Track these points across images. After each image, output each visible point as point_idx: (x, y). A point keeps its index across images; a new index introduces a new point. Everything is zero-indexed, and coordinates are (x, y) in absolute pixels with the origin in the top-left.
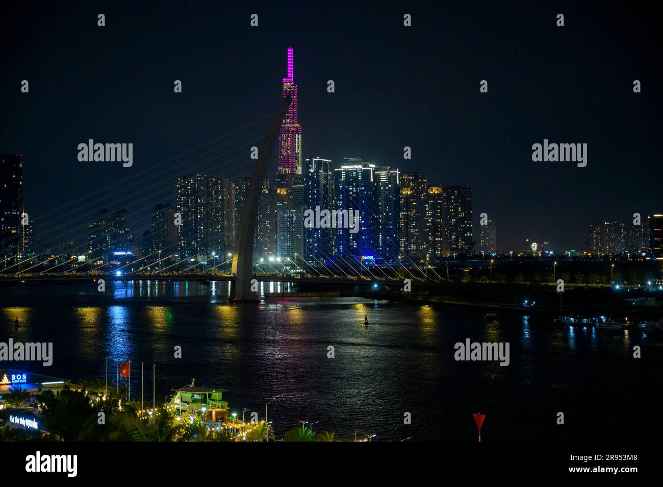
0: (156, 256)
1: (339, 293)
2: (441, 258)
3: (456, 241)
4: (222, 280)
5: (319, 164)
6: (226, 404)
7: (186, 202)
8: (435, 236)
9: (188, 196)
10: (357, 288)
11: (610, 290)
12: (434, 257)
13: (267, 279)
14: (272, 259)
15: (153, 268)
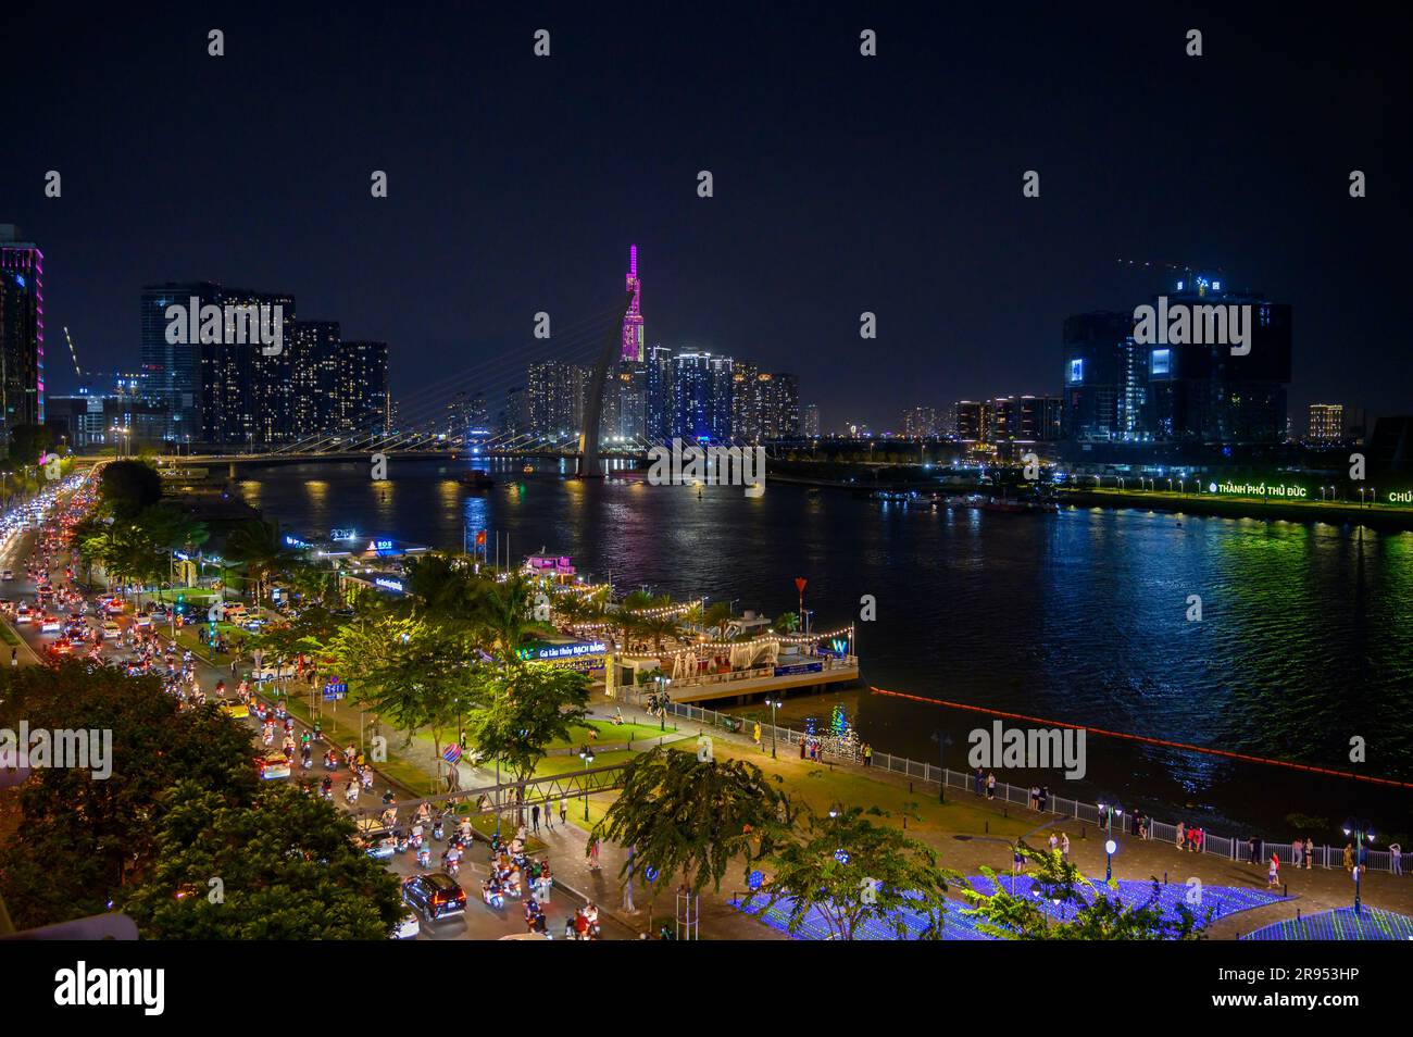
0: (511, 435)
2: (769, 439)
3: (783, 423)
4: (570, 458)
5: (659, 352)
6: (573, 569)
7: (538, 386)
8: (764, 419)
9: (540, 380)
11: (920, 469)
13: (611, 457)
14: (615, 439)
15: (507, 446)
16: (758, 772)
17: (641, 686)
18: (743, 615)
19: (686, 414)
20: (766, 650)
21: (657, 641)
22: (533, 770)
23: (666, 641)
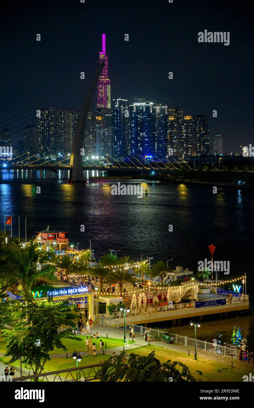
0: (27, 155)
1: (132, 177)
2: (191, 157)
3: (200, 146)
4: (64, 169)
5: (121, 102)
6: (67, 240)
7: (43, 124)
8: (187, 144)
9: (45, 121)
10: (142, 174)
12: (187, 156)
13: (90, 169)
14: (93, 157)
15: (24, 162)
16: (185, 368)
17: (111, 314)
18: (175, 269)
19: (137, 142)
20: (190, 291)
21: (121, 285)
22: (42, 368)
23: (127, 286)
